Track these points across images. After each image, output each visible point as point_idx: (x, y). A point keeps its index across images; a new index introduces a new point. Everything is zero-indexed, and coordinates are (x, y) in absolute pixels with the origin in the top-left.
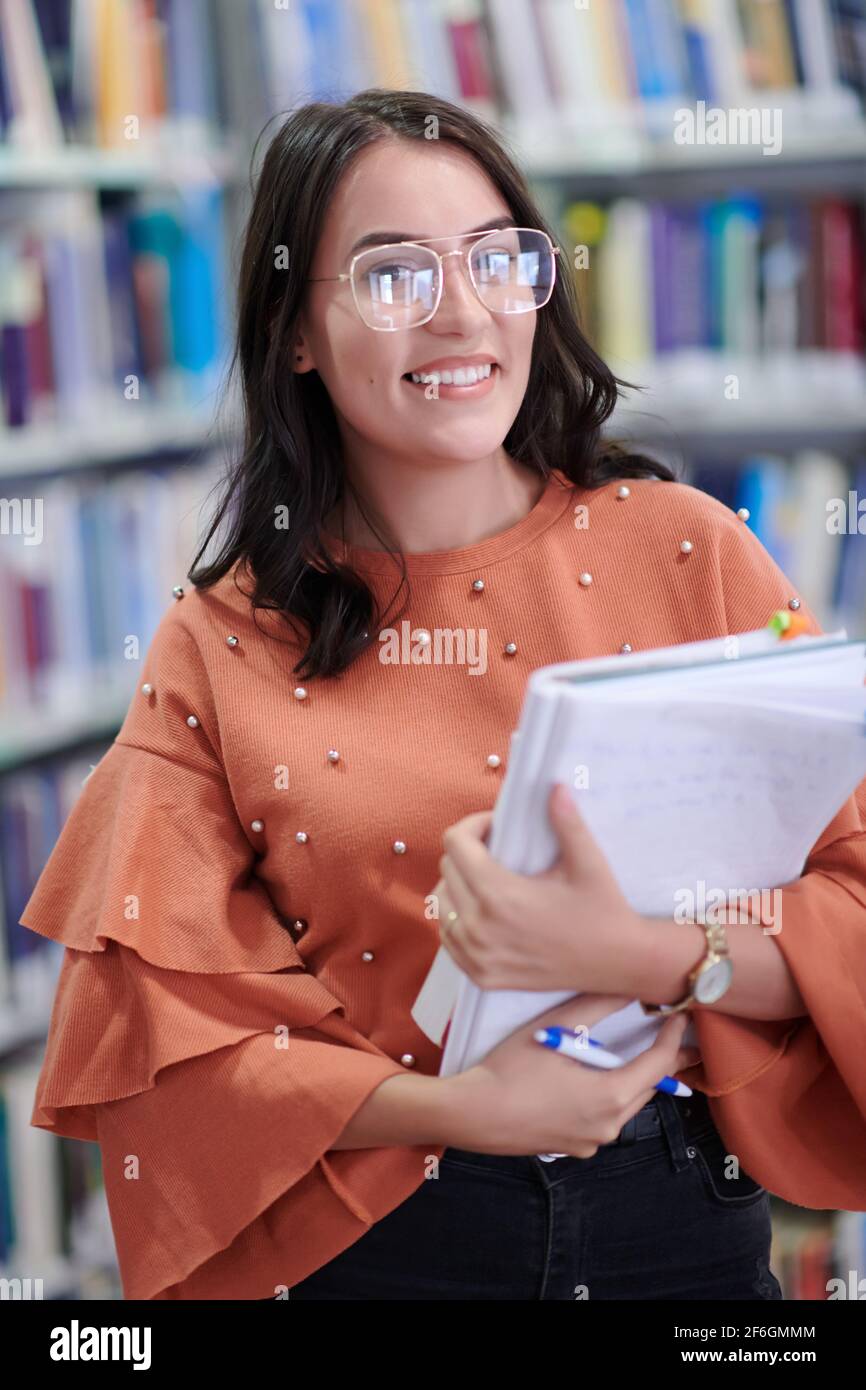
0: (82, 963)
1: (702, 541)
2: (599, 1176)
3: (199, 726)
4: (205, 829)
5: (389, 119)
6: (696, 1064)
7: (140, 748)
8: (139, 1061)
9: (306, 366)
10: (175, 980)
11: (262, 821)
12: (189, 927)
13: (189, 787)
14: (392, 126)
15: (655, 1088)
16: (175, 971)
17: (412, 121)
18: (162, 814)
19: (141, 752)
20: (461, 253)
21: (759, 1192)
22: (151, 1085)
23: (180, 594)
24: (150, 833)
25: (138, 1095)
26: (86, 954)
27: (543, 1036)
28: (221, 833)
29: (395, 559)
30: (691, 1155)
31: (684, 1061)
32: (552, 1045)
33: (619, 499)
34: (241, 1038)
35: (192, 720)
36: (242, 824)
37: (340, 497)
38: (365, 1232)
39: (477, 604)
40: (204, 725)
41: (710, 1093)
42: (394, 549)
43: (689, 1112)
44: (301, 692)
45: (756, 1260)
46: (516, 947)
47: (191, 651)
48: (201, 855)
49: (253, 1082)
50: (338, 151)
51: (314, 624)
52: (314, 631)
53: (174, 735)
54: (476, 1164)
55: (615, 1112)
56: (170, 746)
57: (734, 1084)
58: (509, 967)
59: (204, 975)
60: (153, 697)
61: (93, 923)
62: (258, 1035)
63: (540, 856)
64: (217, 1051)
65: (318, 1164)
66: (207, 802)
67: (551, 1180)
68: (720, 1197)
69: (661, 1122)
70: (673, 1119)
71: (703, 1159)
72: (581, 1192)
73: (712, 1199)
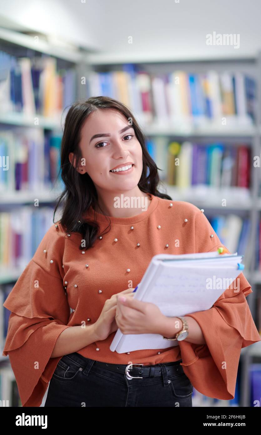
1: (190, 219)
9: (84, 172)
30: (169, 382)
33: (170, 207)
39: (131, 233)
67: (129, 385)
68: (176, 395)
69: (162, 373)
70: (165, 372)
71: (172, 384)
72: (137, 389)
73: (174, 395)
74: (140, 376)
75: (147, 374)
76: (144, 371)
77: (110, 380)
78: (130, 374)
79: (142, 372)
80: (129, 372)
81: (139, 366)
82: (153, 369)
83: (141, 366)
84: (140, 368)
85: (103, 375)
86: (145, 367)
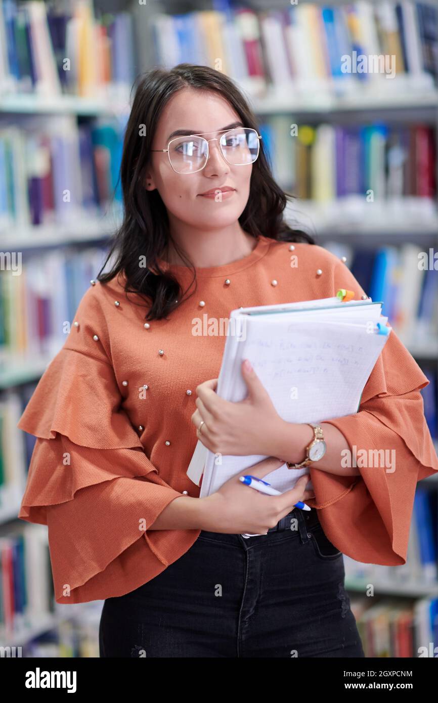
0: (44, 444)
1: (327, 270)
2: (269, 545)
3: (99, 340)
4: (100, 385)
5: (187, 79)
6: (312, 497)
7: (73, 350)
8: (68, 488)
9: (152, 188)
10: (85, 451)
11: (127, 381)
12: (92, 428)
13: (93, 367)
14: (188, 82)
15: (294, 506)
16: (85, 447)
17: (197, 80)
18: (81, 379)
19: (73, 352)
20: (216, 139)
21: (339, 553)
22: (73, 498)
23: (93, 283)
24: (75, 387)
25: (67, 502)
26: (46, 440)
27: (243, 479)
28: (107, 387)
29: (190, 270)
30: (309, 536)
31: (308, 495)
32: (247, 483)
33: (290, 251)
34: (113, 478)
35: (96, 337)
36: (118, 383)
37: (166, 244)
38: (165, 569)
39: (226, 290)
40: (101, 340)
41: (318, 508)
42: (190, 266)
43: (308, 517)
44: (147, 325)
45: (338, 584)
46: (231, 435)
47: (97, 308)
48: (98, 396)
49: (118, 497)
50: (165, 93)
51: (153, 298)
52: (154, 300)
53: (87, 344)
54: (215, 539)
55: (276, 514)
56: (85, 349)
57: (328, 503)
58: (228, 443)
59: (98, 449)
60: (79, 327)
61: (50, 426)
62: (120, 477)
63: (239, 393)
64: (102, 483)
65: (143, 536)
66: (101, 374)
67: (248, 546)
68: (322, 555)
70: (301, 520)
71: (314, 538)
72: (260, 553)
73: (318, 555)
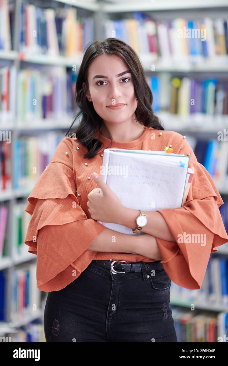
30: (148, 277)
33: (159, 135)
67: (114, 278)
68: (154, 288)
69: (141, 269)
70: (144, 268)
71: (151, 278)
72: (120, 282)
73: (152, 288)
74: (123, 271)
75: (129, 270)
76: (126, 266)
77: (98, 274)
78: (114, 269)
79: (125, 267)
80: (113, 267)
81: (122, 263)
82: (134, 265)
83: (124, 263)
84: (123, 264)
85: (93, 269)
86: (126, 263)
